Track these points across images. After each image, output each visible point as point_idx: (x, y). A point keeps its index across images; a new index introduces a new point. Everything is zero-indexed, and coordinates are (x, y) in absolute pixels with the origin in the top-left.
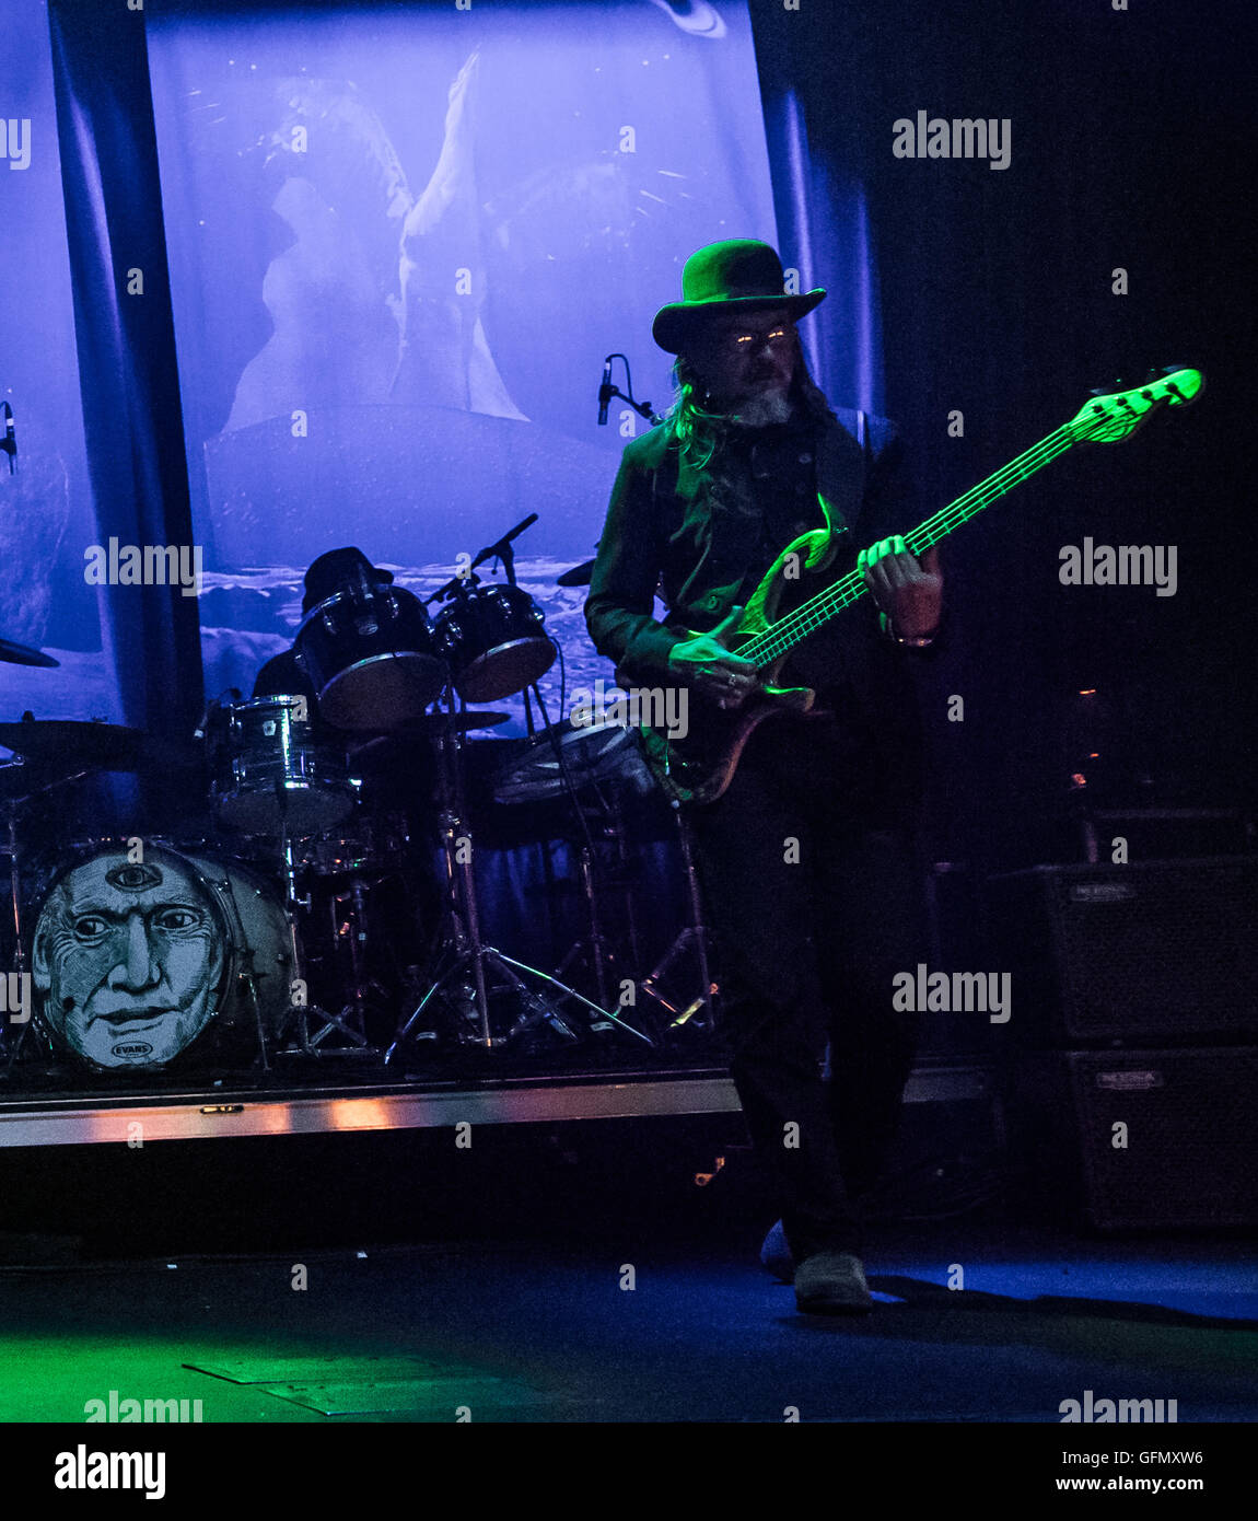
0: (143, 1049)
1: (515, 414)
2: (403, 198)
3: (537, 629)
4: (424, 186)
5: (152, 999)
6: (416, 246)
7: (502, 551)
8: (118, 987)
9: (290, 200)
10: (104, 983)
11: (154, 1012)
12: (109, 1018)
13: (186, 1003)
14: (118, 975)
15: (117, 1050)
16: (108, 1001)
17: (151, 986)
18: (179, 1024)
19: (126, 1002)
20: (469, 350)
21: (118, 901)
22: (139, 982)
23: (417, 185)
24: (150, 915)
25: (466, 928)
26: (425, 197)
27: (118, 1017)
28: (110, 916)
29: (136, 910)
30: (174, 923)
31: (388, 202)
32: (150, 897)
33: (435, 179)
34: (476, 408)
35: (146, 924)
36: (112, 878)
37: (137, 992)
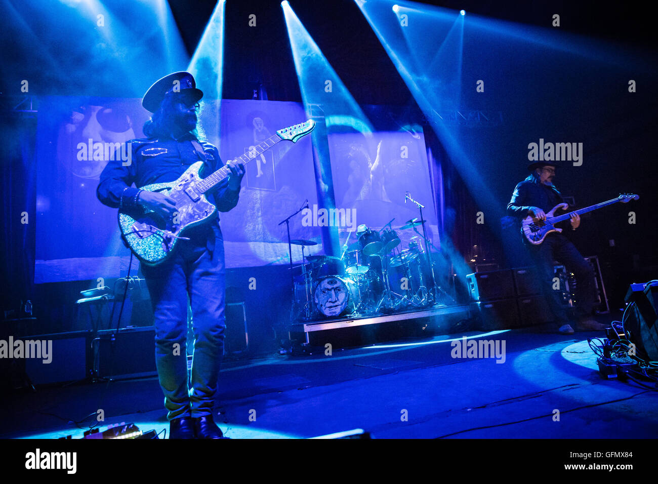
0: (335, 312)
1: (389, 201)
2: (371, 164)
3: (397, 237)
4: (374, 163)
5: (336, 304)
6: (373, 173)
7: (390, 224)
8: (330, 302)
9: (352, 164)
10: (327, 301)
11: (336, 306)
12: (329, 307)
13: (342, 304)
14: (330, 300)
15: (330, 313)
16: (328, 305)
17: (336, 301)
18: (341, 308)
19: (332, 304)
20: (382, 190)
21: (329, 287)
22: (334, 301)
23: (373, 163)
24: (335, 289)
25: (387, 288)
26: (374, 164)
27: (330, 307)
28: (328, 290)
29: (333, 288)
30: (339, 290)
31: (368, 165)
32: (335, 286)
33: (376, 161)
34: (384, 200)
35: (335, 291)
36: (328, 283)
37: (333, 303)
